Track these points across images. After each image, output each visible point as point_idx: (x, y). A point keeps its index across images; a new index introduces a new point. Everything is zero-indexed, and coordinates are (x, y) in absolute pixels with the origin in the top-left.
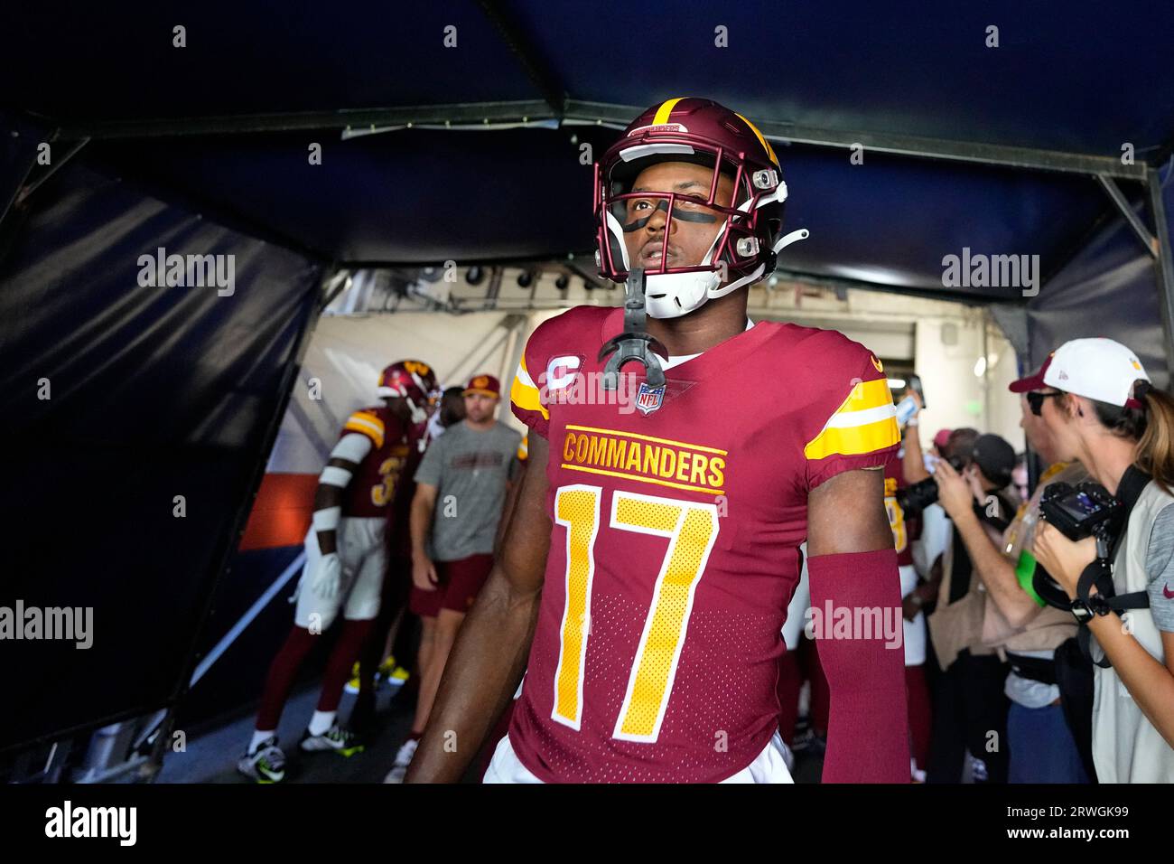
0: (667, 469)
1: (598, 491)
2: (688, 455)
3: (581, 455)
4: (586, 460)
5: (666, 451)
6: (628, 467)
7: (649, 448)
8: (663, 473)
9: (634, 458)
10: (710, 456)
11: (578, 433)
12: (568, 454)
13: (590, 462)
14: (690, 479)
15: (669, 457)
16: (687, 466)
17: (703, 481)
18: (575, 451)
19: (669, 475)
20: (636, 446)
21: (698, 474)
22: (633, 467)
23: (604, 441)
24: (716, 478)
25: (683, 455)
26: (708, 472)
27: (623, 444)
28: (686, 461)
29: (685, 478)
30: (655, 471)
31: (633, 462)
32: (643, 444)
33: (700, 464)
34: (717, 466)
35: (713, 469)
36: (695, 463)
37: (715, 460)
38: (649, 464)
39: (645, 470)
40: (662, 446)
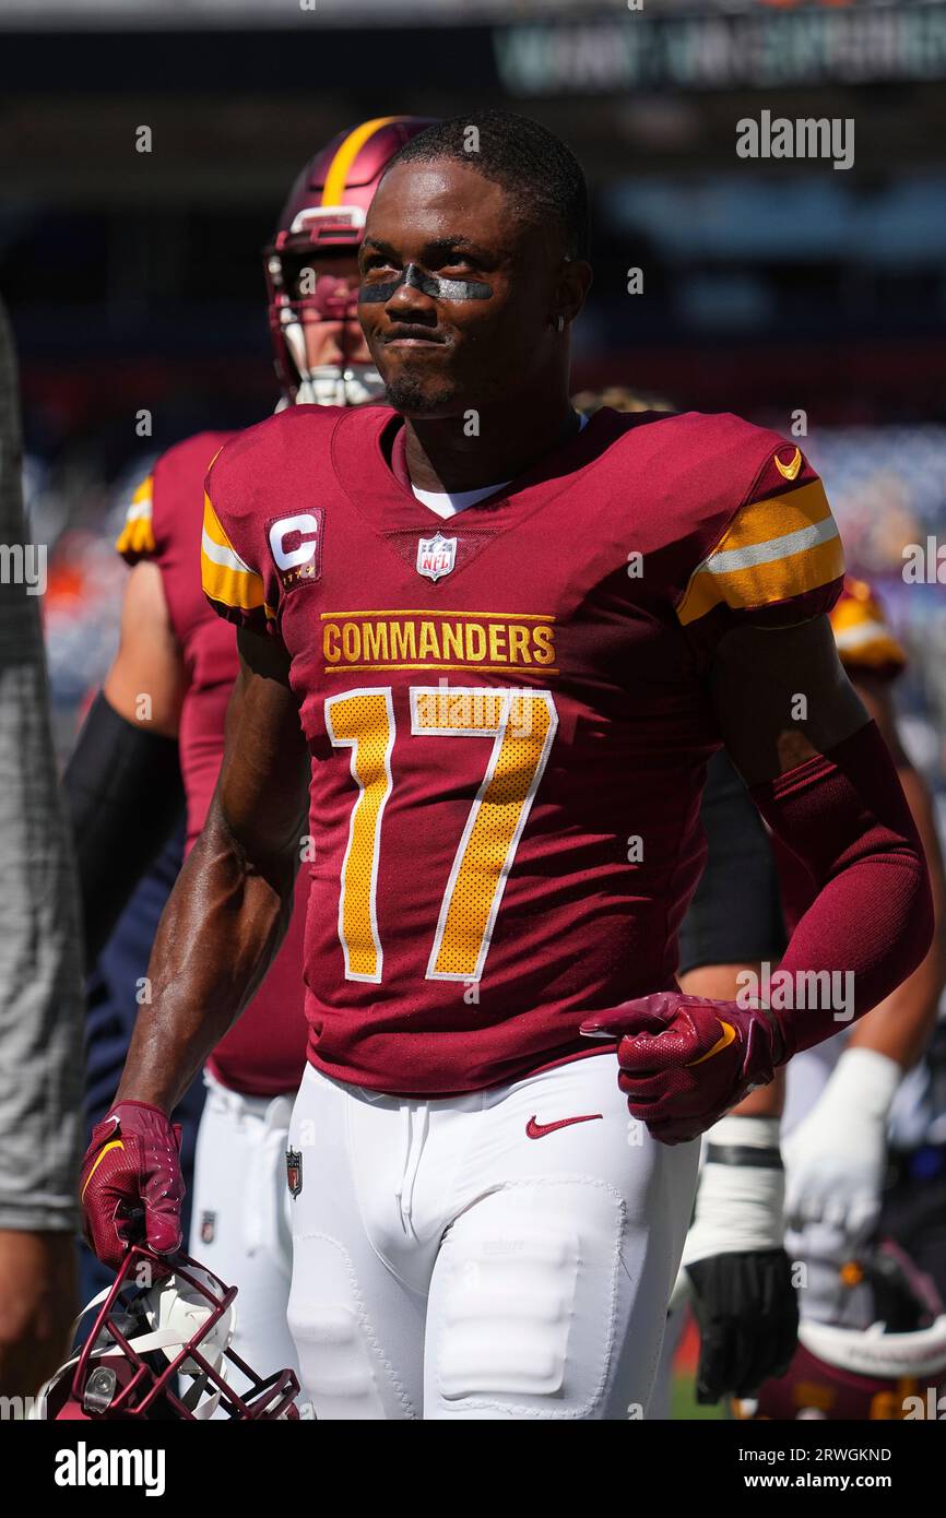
0: (476, 650)
1: (386, 691)
2: (501, 628)
3: (352, 651)
4: (362, 655)
5: (470, 628)
6: (423, 655)
7: (446, 627)
8: (471, 656)
9: (429, 642)
10: (531, 625)
11: (340, 623)
12: (332, 652)
13: (367, 657)
14: (508, 658)
15: (475, 634)
16: (502, 643)
17: (527, 659)
18: (341, 647)
19: (480, 657)
20: (427, 626)
21: (519, 650)
22: (430, 654)
23: (382, 627)
24: (544, 653)
25: (494, 629)
26: (532, 647)
27: (410, 626)
28: (500, 635)
29: (503, 658)
30: (460, 655)
31: (430, 648)
32: (438, 621)
33: (519, 637)
34: (543, 636)
35: (538, 641)
36: (512, 636)
37: (537, 631)
38: (451, 646)
39: (447, 656)
40: (465, 621)
